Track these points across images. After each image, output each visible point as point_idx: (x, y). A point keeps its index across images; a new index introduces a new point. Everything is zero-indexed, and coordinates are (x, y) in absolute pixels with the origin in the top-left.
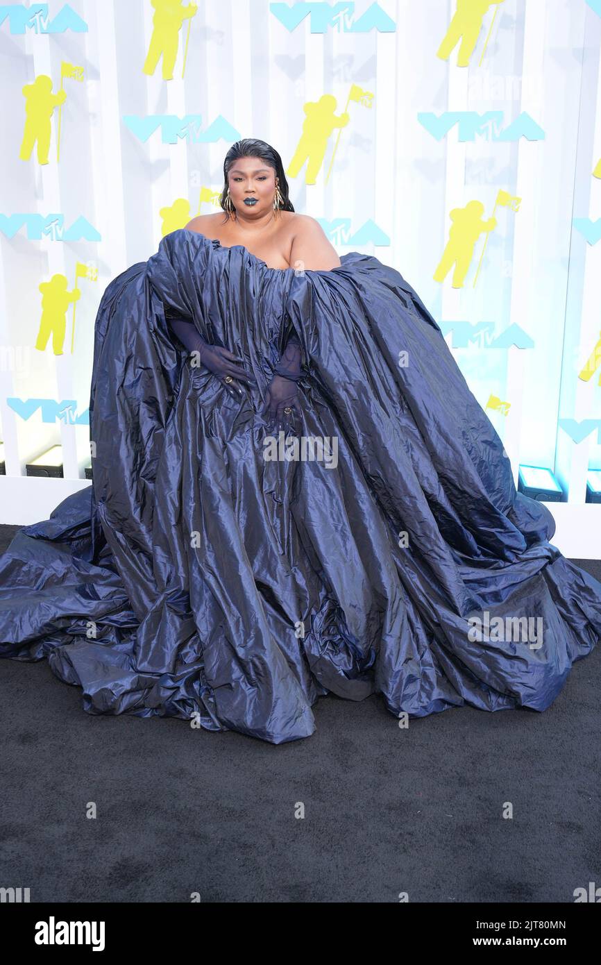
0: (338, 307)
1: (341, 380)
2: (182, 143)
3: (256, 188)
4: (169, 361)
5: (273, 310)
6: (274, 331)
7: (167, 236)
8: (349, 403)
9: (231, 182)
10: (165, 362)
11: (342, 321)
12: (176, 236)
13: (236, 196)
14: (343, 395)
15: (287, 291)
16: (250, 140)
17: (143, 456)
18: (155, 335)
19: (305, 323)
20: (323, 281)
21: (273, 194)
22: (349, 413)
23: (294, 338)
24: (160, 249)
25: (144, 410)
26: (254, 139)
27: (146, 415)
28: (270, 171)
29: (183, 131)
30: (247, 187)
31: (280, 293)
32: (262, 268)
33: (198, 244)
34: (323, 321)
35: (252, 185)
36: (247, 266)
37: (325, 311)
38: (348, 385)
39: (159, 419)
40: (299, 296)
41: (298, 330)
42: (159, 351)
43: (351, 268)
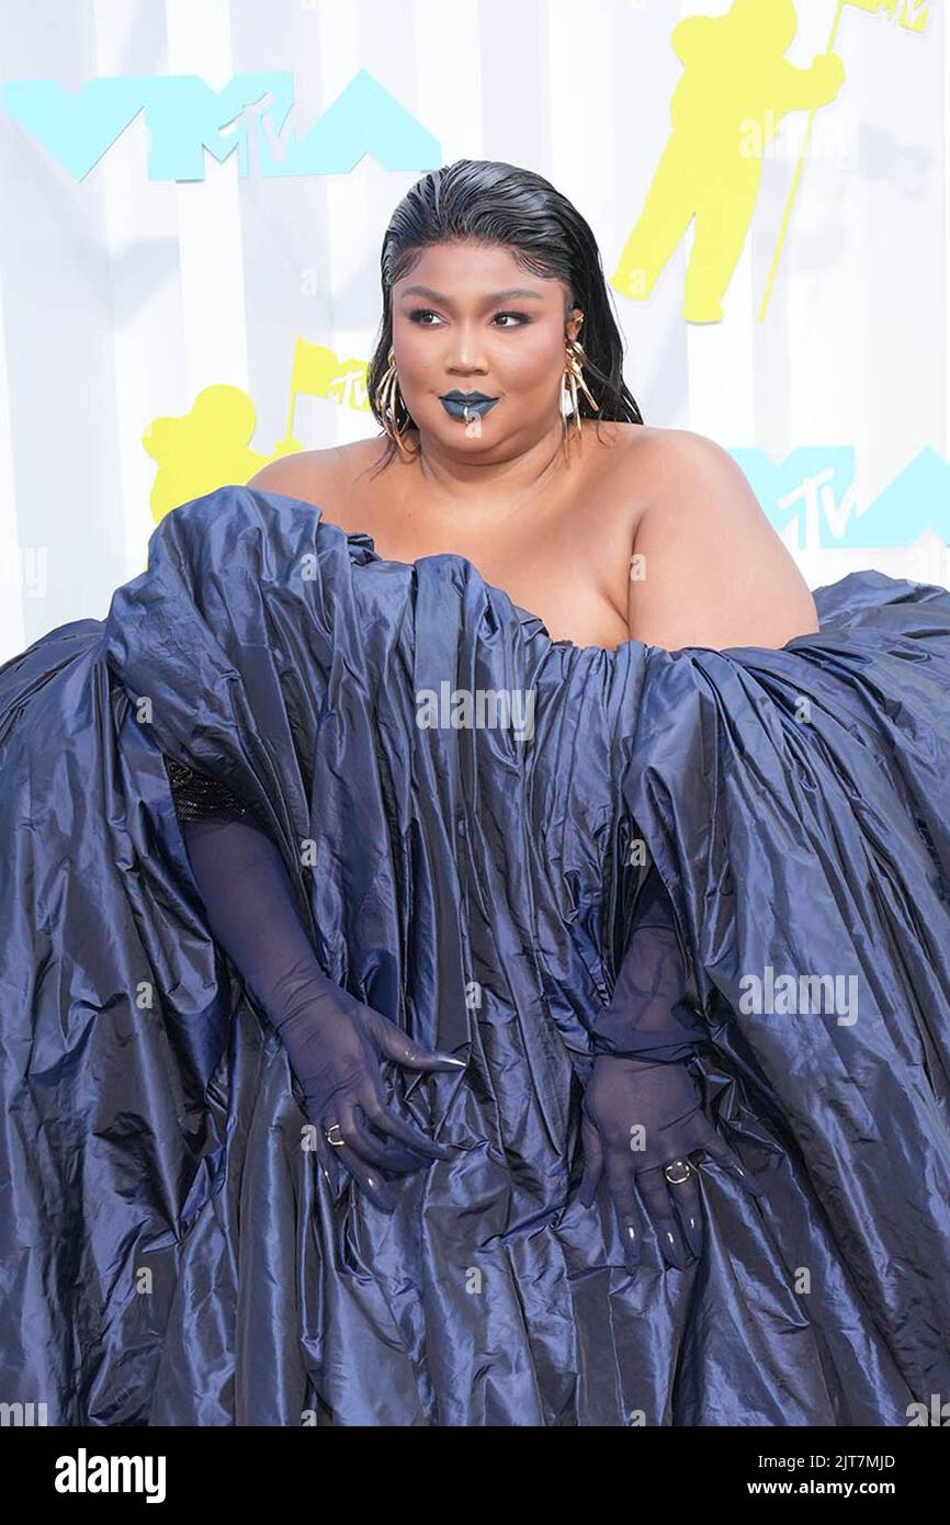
0: (815, 791)
1: (814, 1065)
2: (223, 178)
3: (489, 359)
4: (190, 977)
5: (575, 799)
6: (582, 884)
7: (176, 515)
8: (842, 1150)
9: (402, 326)
10: (175, 985)
11: (828, 846)
12: (213, 506)
13: (417, 381)
14: (825, 1121)
15: (626, 732)
16: (484, 165)
17: (95, 1340)
18: (140, 881)
19: (693, 851)
20: (758, 692)
21: (557, 376)
22: (847, 1189)
23: (656, 909)
24: (154, 559)
25: (98, 1168)
26: (498, 165)
27: (108, 1184)
28: (548, 293)
29: (224, 133)
30: (453, 351)
31: (599, 741)
32: (532, 642)
33: (292, 540)
34: (754, 844)
35: (475, 345)
36: (480, 629)
37: (760, 806)
38: (840, 1085)
39: (157, 1200)
40: (672, 749)
41: (670, 878)
42: (153, 944)
43: (860, 639)
